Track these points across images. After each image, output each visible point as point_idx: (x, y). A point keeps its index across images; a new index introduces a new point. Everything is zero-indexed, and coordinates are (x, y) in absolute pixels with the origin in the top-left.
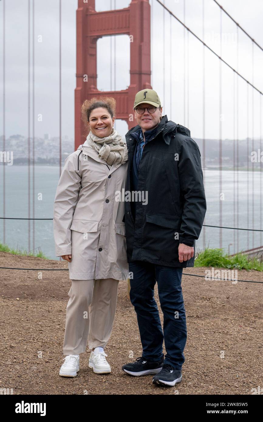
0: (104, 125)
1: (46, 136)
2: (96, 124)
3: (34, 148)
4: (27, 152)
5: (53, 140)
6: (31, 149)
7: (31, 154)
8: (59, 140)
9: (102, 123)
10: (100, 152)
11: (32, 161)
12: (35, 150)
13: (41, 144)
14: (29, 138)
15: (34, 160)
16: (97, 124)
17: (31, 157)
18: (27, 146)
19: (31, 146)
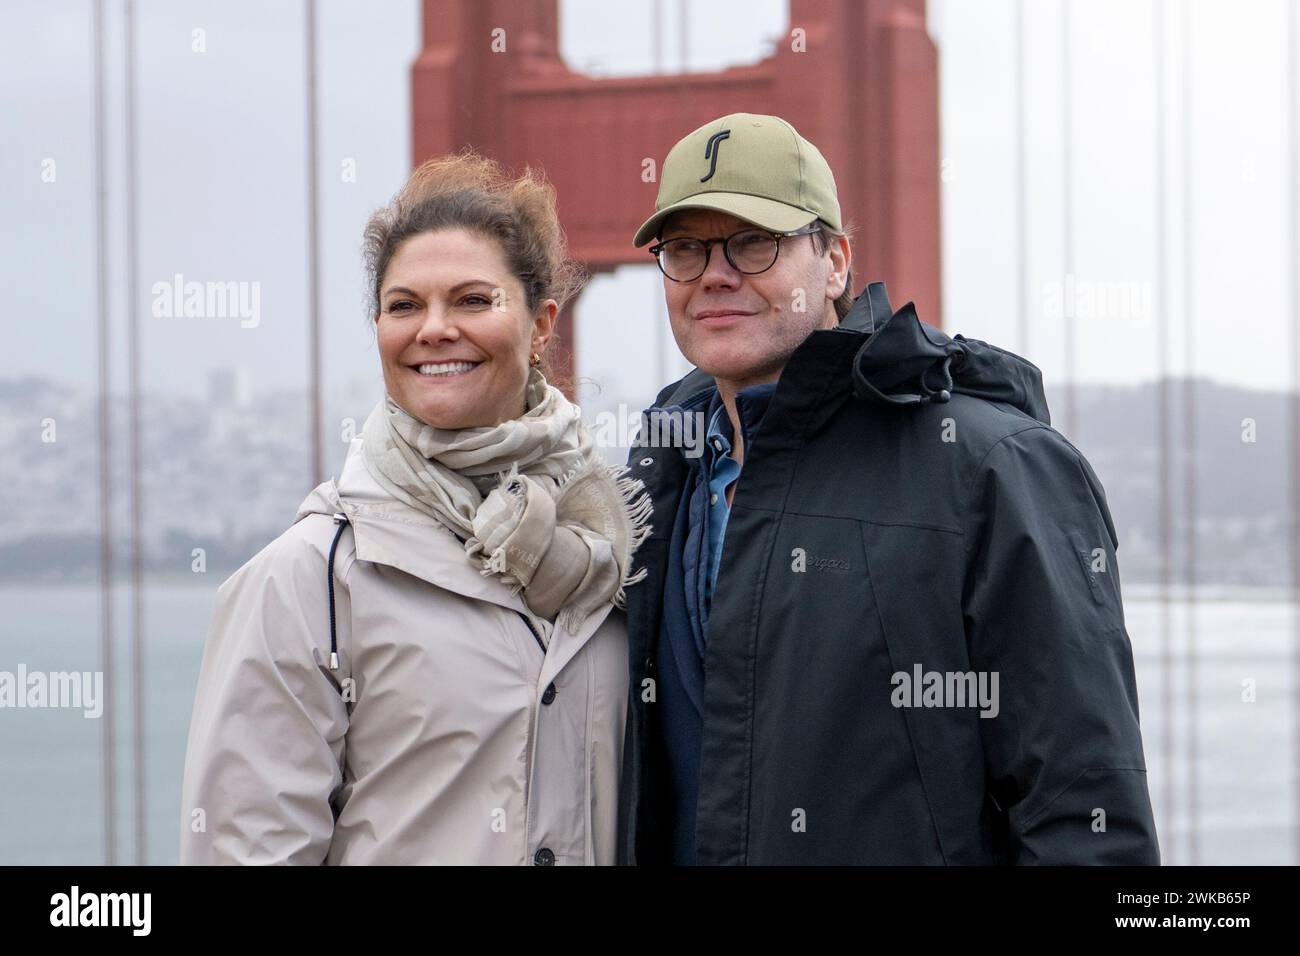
0: (463, 351)
1: (222, 385)
2: (412, 340)
3: (136, 465)
4: (90, 494)
5: (269, 407)
6: (121, 471)
7: (121, 505)
8: (304, 407)
9: (452, 333)
10: (478, 524)
11: (123, 551)
12: (149, 477)
13: (188, 434)
14: (104, 403)
15: (137, 543)
16: (419, 336)
17: (122, 524)
18: (91, 452)
19: (121, 452)
